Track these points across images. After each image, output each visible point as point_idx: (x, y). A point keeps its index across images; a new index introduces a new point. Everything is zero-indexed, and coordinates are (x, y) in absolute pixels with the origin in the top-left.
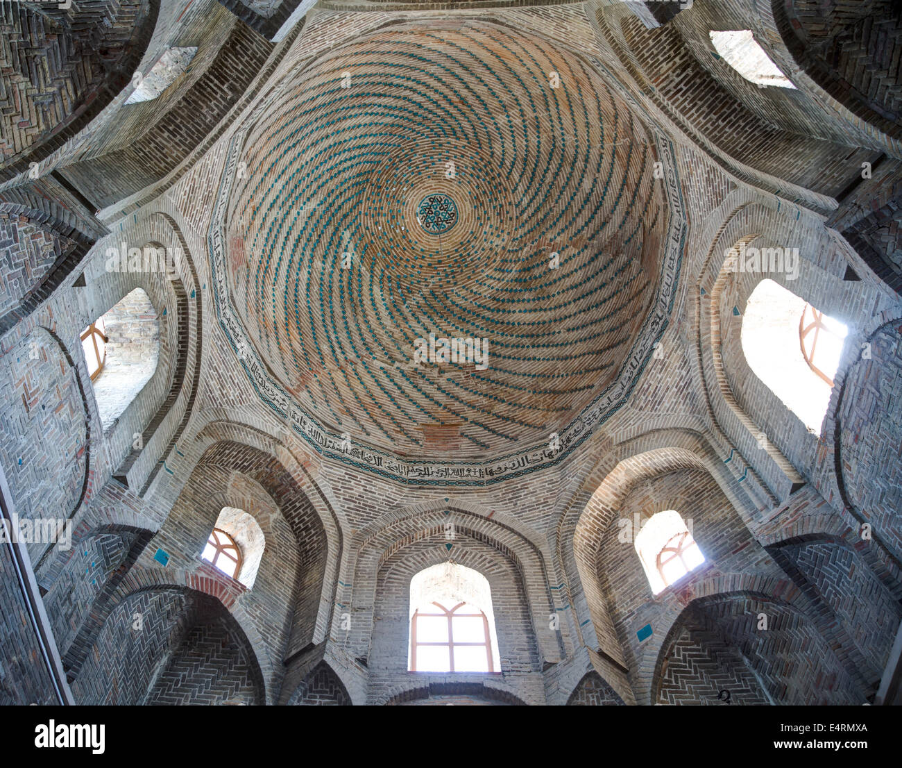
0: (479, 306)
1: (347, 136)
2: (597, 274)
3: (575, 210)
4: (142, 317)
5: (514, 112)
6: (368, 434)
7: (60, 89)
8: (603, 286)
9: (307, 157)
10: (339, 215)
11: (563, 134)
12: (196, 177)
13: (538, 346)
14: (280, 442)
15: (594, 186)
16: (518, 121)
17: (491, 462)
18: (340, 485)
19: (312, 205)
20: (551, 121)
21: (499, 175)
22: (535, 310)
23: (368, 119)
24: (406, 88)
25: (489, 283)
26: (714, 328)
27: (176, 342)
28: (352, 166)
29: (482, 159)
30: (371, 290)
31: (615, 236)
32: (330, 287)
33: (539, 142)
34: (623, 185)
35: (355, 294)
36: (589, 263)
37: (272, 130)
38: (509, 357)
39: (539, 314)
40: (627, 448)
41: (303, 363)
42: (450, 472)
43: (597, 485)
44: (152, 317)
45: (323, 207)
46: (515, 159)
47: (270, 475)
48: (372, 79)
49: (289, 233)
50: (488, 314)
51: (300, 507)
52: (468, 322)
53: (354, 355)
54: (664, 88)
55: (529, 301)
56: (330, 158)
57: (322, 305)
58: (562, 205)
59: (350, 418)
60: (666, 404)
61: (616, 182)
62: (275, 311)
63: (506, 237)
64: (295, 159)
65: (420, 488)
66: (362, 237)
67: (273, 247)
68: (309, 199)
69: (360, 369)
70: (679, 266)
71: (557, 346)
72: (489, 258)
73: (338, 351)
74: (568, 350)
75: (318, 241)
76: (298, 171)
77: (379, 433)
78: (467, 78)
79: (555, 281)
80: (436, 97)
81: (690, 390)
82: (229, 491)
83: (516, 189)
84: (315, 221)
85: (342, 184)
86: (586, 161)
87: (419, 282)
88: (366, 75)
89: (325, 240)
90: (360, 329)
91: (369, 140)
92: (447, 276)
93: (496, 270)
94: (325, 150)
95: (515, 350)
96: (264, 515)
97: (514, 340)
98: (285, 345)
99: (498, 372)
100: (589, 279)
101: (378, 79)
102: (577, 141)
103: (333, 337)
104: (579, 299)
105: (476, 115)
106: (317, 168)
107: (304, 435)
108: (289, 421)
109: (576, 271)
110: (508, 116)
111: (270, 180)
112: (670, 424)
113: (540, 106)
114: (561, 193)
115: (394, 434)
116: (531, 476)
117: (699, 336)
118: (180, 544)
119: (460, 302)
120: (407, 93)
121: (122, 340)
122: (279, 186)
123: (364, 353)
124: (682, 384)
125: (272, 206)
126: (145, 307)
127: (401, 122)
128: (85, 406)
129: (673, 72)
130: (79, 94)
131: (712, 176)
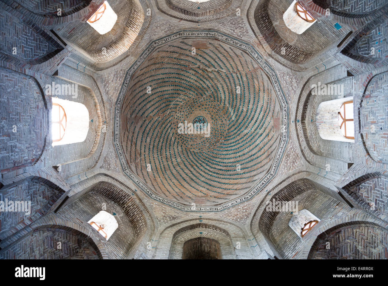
0: (185, 91)
1: (232, 156)
2: (142, 108)
3: (152, 130)
4: (322, 122)
5: (175, 163)
6: (230, 48)
7: (345, 240)
8: (139, 104)
9: (247, 150)
10: (236, 126)
11: (158, 157)
12: (292, 167)
13: (162, 78)
14: (269, 55)
15: (146, 140)
16: (174, 160)
17: (180, 37)
18: (245, 34)
19: (246, 131)
20: (162, 161)
21: (179, 139)
22: (163, 91)
23: (225, 161)
24: (212, 172)
25: (181, 99)
26: (99, 111)
27: (309, 106)
28: (231, 144)
29: (185, 144)
30: (225, 97)
31: (137, 123)
32: (241, 100)
33: (166, 153)
34: (136, 143)
35: (231, 96)
36: (145, 111)
37: (259, 165)
38: (173, 73)
39: (162, 90)
40: (126, 56)
41: (254, 76)
42: (197, 34)
43: (137, 39)
44: (318, 122)
45: (242, 130)
46: (174, 145)
47: (275, 41)
48: (224, 177)
49: (255, 123)
50: (181, 89)
51: (264, 27)
52: (189, 85)
53: (233, 75)
54: (129, 197)
55: (166, 94)
56: (238, 148)
57: (245, 94)
58: (156, 131)
59: (237, 54)
60: (112, 75)
61: (139, 143)
62: (264, 98)
63: (176, 117)
64: (251, 150)
65: (210, 29)
66: (228, 117)
67: (262, 119)
68: (247, 134)
69: (231, 70)
70: (114, 127)
71: (155, 80)
72: (181, 109)
73: (239, 77)
74: (151, 79)
75: (244, 118)
76: (250, 145)
77: (226, 48)
78: (191, 175)
79: (157, 102)
80: (201, 168)
81: (104, 84)
82: (296, 39)
83: (173, 134)
84: (245, 125)
85: (234, 138)
86: (149, 148)
87: (207, 99)
88: (226, 179)
89: (242, 118)
90: (230, 84)
91: (224, 153)
92: (196, 102)
93: (179, 104)
94: (240, 151)
95: (171, 76)
96: (281, 25)
97: (171, 80)
98: (261, 84)
99: (177, 68)
100: (145, 105)
101: (222, 176)
102: (153, 155)
103: (241, 82)
104: (148, 98)
105: (188, 161)
106: (243, 145)
107: (258, 54)
108: (264, 61)
109: (150, 108)
110: (177, 161)
111: (261, 145)
112: (109, 69)
113: (167, 167)
114: (157, 135)
115: (219, 46)
116: (163, 36)
117: (104, 105)
118: (326, 28)
119: (191, 92)
120: (211, 170)
121: (332, 113)
122: (258, 142)
123: (229, 75)
124: (107, 85)
125: (261, 135)
126: (320, 127)
127: (213, 159)
128: (359, 114)
129: (127, 202)
130: (338, 236)
131: (109, 167)
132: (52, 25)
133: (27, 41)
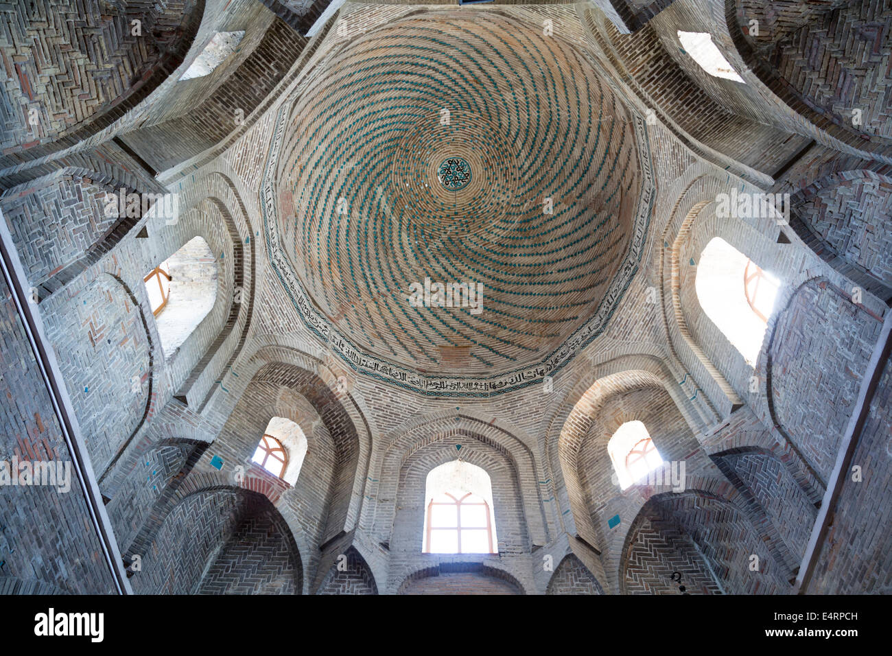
0: (487, 250)
1: (380, 107)
2: (583, 226)
3: (567, 173)
4: (201, 260)
5: (519, 90)
6: (395, 354)
7: (118, 66)
8: (587, 236)
9: (346, 124)
10: (374, 173)
11: (558, 110)
12: (248, 141)
13: (534, 284)
14: (321, 362)
15: (582, 154)
16: (521, 98)
17: (494, 377)
18: (371, 396)
19: (351, 165)
20: (549, 99)
21: (506, 143)
22: (533, 255)
23: (397, 94)
24: (430, 68)
25: (495, 232)
26: (674, 274)
27: (233, 280)
28: (384, 133)
29: (492, 129)
30: (400, 236)
31: (599, 195)
32: (366, 233)
33: (539, 116)
34: (606, 154)
35: (387, 239)
36: (577, 217)
37: (316, 101)
38: (511, 292)
39: (536, 258)
40: (603, 368)
41: (342, 296)
42: (461, 385)
43: (578, 398)
44: (211, 261)
45: (360, 167)
46: (519, 130)
47: (313, 390)
48: (400, 59)
49: (331, 188)
50: (494, 257)
51: (337, 416)
52: (478, 263)
53: (385, 289)
54: (639, 76)
55: (528, 247)
56: (366, 125)
57: (359, 248)
58: (556, 169)
59: (380, 341)
60: (634, 334)
61: (600, 151)
62: (319, 253)
63: (510, 193)
64: (336, 126)
65: (436, 399)
66: (393, 192)
67: (317, 200)
68: (348, 160)
69: (390, 301)
70: (648, 223)
71: (550, 283)
72: (496, 211)
73: (372, 286)
74: (558, 288)
75: (356, 195)
76: (339, 136)
77: (404, 353)
78: (481, 61)
79: (549, 231)
80: (455, 76)
81: (654, 324)
82: (278, 404)
83: (519, 155)
84: (353, 178)
85: (376, 147)
86: (577, 133)
87: (439, 230)
88: (395, 56)
89: (361, 194)
90: (390, 268)
91: (398, 111)
92: (462, 225)
93: (501, 221)
94: (362, 118)
95: (516, 286)
96: (307, 423)
97: (515, 278)
98: (328, 281)
99: (501, 304)
100: (576, 230)
101: (406, 59)
102: (569, 116)
103: (368, 274)
104: (568, 246)
105: (488, 92)
106: (355, 134)
107: (342, 355)
108: (330, 344)
109: (566, 223)
110: (514, 94)
111: (315, 143)
112: (637, 351)
113: (540, 86)
114: (556, 159)
115: (416, 354)
116: (526, 390)
117: (662, 280)
118: (233, 450)
119: (473, 247)
120: (431, 72)
121: (184, 279)
122: (322, 148)
123: (394, 287)
124: (647, 318)
125: (317, 165)
126: (205, 252)
127: (425, 96)
128: (149, 338)
129: (648, 63)
130: (136, 71)
131: (676, 151)
132: (723, 482)
133: (769, 485)
